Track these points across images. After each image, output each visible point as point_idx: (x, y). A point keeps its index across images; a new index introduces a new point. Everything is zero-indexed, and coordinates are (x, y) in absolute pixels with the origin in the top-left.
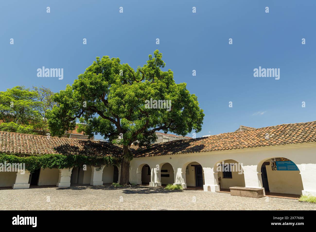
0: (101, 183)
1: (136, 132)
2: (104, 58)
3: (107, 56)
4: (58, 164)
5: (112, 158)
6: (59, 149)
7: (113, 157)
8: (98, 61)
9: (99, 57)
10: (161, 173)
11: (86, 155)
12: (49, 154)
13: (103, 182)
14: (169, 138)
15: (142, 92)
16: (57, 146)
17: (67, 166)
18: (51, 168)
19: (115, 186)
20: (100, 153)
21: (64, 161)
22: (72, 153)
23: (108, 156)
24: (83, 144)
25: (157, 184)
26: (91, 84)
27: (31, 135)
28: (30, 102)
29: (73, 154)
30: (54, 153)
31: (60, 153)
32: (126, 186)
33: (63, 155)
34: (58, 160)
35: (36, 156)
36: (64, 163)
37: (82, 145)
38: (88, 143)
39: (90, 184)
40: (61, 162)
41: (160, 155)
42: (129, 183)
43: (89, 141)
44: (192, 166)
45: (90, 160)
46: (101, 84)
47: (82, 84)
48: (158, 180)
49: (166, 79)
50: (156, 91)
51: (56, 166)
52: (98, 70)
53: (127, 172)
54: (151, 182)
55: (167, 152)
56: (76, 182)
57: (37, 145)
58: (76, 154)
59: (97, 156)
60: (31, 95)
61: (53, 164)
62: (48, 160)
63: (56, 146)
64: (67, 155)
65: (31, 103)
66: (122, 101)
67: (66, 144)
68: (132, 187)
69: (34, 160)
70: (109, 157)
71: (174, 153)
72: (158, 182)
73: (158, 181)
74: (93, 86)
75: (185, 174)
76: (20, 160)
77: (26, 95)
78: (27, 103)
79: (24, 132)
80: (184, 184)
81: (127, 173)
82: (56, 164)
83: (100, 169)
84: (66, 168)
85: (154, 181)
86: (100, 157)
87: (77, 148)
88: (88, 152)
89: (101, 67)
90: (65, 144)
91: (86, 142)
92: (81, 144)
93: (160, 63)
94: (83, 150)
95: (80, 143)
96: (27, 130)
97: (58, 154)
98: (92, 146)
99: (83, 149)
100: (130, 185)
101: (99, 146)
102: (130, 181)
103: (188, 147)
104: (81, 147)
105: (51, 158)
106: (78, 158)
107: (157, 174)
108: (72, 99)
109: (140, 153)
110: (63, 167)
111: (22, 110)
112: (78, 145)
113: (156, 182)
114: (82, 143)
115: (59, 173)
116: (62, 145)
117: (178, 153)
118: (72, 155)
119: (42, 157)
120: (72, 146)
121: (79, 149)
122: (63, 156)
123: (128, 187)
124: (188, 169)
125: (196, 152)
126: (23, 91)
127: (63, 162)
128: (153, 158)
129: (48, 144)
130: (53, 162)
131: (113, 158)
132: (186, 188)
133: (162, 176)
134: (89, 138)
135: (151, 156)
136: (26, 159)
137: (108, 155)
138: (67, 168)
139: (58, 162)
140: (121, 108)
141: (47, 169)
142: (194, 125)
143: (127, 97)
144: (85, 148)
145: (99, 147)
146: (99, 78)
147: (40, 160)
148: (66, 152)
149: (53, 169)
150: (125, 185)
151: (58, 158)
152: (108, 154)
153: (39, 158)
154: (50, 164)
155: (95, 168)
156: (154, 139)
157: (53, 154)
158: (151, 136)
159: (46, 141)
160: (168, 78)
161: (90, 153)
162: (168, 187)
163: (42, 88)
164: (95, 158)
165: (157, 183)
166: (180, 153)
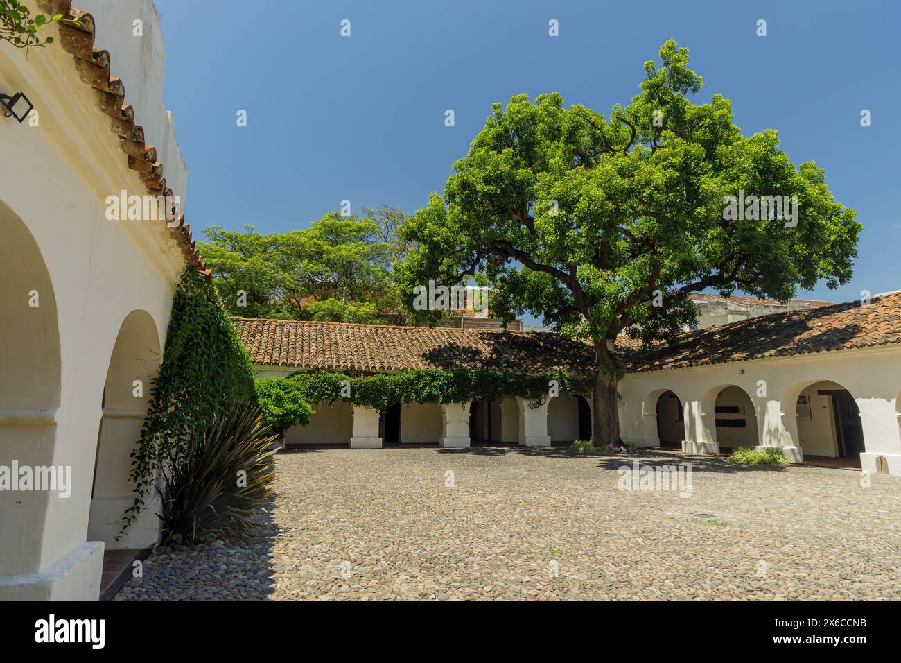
0: (546, 441)
1: (625, 302)
2: (515, 101)
3: (521, 95)
4: (435, 392)
5: (567, 375)
6: (433, 357)
7: (569, 371)
8: (499, 116)
9: (500, 103)
10: (715, 415)
11: (501, 370)
12: (412, 369)
13: (550, 437)
14: (749, 309)
15: (625, 183)
16: (429, 350)
17: (458, 398)
18: (421, 402)
19: (582, 449)
20: (536, 364)
21: (449, 385)
22: (465, 365)
23: (556, 371)
24: (492, 342)
25: (705, 447)
26: (487, 181)
27: (371, 325)
28: (361, 248)
29: (469, 368)
30: (423, 366)
31: (437, 367)
32: (611, 449)
33: (445, 370)
34: (435, 383)
35: (387, 375)
36: (450, 390)
37: (488, 345)
38: (504, 338)
39: (518, 443)
40: (441, 389)
41: (707, 363)
42: (620, 443)
43: (506, 333)
44: (820, 393)
45: (511, 380)
46: (511, 178)
47: (465, 185)
48: (706, 435)
49: (705, 128)
50: (671, 172)
51: (431, 398)
52: (501, 141)
53: (611, 411)
54: (685, 440)
55: (731, 353)
56: (486, 437)
57: (387, 349)
58: (475, 367)
59: (527, 371)
60: (360, 229)
61: (425, 393)
62: (411, 383)
63: (426, 349)
64: (453, 371)
65: (364, 248)
66: (570, 216)
67: (449, 343)
68: (628, 452)
69: (383, 384)
70: (560, 372)
71: (751, 356)
72: (706, 442)
73: (708, 439)
74: (492, 188)
75: (795, 419)
76: (356, 384)
77: (351, 231)
78: (356, 250)
79: (359, 320)
80: (793, 450)
81: (612, 416)
82: (430, 393)
83: (539, 403)
84: (456, 401)
85: (695, 440)
86: (536, 374)
87: (478, 352)
88: (505, 362)
89: (507, 131)
90: (446, 343)
91: (497, 336)
92: (486, 342)
93: (681, 80)
94: (491, 358)
95: (482, 338)
96: (364, 316)
97: (432, 368)
98: (513, 346)
99: (492, 354)
100: (622, 448)
101: (530, 345)
102: (621, 435)
103: (801, 336)
104: (486, 350)
105: (419, 377)
106: (481, 375)
107: (702, 417)
108: (445, 229)
109: (647, 359)
110: (447, 399)
111: (348, 268)
112: (479, 346)
113: (700, 441)
114: (489, 340)
115: (441, 413)
116: (440, 346)
117: (766, 354)
118: (466, 371)
119: (399, 377)
120: (464, 347)
121: (482, 355)
122: (445, 373)
123: (618, 452)
124: (808, 405)
125: (828, 350)
126: (344, 222)
127: (448, 389)
128: (686, 371)
129: (410, 344)
130: (424, 388)
131: (572, 375)
132: (800, 460)
133: (720, 423)
134: (504, 325)
135: (681, 366)
136: (365, 381)
137: (555, 367)
138: (458, 402)
139: (435, 387)
140: (569, 236)
141: (414, 404)
142: (822, 263)
143: (582, 205)
144: (495, 351)
145: (531, 348)
146: (506, 161)
147: (396, 384)
148: (451, 364)
149: (426, 404)
150: (607, 448)
151: (434, 378)
152: (558, 364)
153: (392, 379)
154: (418, 394)
155: (525, 404)
156: (690, 315)
157: (423, 368)
158: (679, 309)
159: (404, 338)
160: (713, 124)
161: (510, 365)
162: (738, 456)
163: (382, 209)
164: (522, 376)
165: (704, 444)
166: (771, 356)
